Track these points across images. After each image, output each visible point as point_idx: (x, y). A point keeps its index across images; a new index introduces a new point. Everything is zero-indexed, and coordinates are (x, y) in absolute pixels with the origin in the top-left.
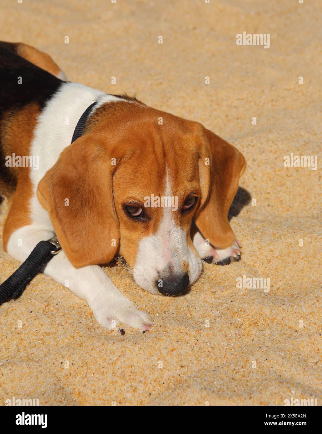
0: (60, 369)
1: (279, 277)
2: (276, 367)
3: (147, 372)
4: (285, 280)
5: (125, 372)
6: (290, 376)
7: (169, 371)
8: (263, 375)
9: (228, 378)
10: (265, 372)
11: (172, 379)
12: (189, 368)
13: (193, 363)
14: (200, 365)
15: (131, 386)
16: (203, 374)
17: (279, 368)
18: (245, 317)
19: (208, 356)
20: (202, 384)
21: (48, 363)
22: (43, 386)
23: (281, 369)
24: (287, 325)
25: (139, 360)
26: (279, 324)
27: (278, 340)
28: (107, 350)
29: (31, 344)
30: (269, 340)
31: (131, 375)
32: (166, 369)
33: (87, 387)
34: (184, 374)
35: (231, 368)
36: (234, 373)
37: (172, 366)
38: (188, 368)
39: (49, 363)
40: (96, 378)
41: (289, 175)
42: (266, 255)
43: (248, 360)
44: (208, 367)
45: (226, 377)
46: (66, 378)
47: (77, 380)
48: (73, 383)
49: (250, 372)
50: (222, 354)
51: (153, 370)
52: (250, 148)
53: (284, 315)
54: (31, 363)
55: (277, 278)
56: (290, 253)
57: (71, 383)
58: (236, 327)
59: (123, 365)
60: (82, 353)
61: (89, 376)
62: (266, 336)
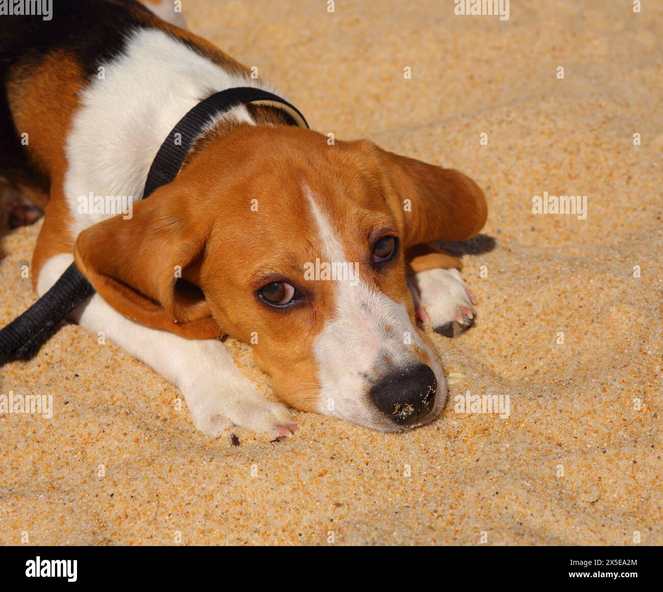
0: (107, 505)
1: (540, 352)
2: (515, 507)
3: (271, 513)
4: (549, 356)
5: (228, 513)
6: (540, 525)
7: (312, 512)
8: (488, 521)
9: (421, 526)
10: (493, 517)
11: (317, 527)
12: (352, 507)
13: (360, 499)
14: (372, 503)
15: (238, 539)
16: (375, 518)
17: (521, 509)
18: (466, 418)
19: (389, 487)
20: (369, 535)
21: (87, 495)
22: (70, 536)
23: (523, 511)
24: (542, 434)
25: (256, 490)
26: (528, 431)
27: (524, 460)
28: (198, 472)
29: (60, 461)
30: (507, 459)
31: (238, 519)
32: (307, 508)
33: (156, 539)
34: (340, 519)
35: (429, 509)
36: (435, 517)
37: (318, 503)
38: (349, 508)
39: (89, 495)
40: (173, 523)
41: (573, 174)
42: (518, 312)
43: (463, 495)
44: (387, 507)
45: (417, 525)
46: (118, 522)
47: (137, 527)
48: (130, 532)
49: (464, 515)
50: (417, 484)
51: (283, 510)
52: (504, 126)
53: (538, 415)
54: (56, 496)
55: (535, 353)
56: (562, 309)
57: (126, 532)
58: (449, 437)
59: (227, 500)
60: (151, 476)
61: (161, 519)
62: (501, 453)
